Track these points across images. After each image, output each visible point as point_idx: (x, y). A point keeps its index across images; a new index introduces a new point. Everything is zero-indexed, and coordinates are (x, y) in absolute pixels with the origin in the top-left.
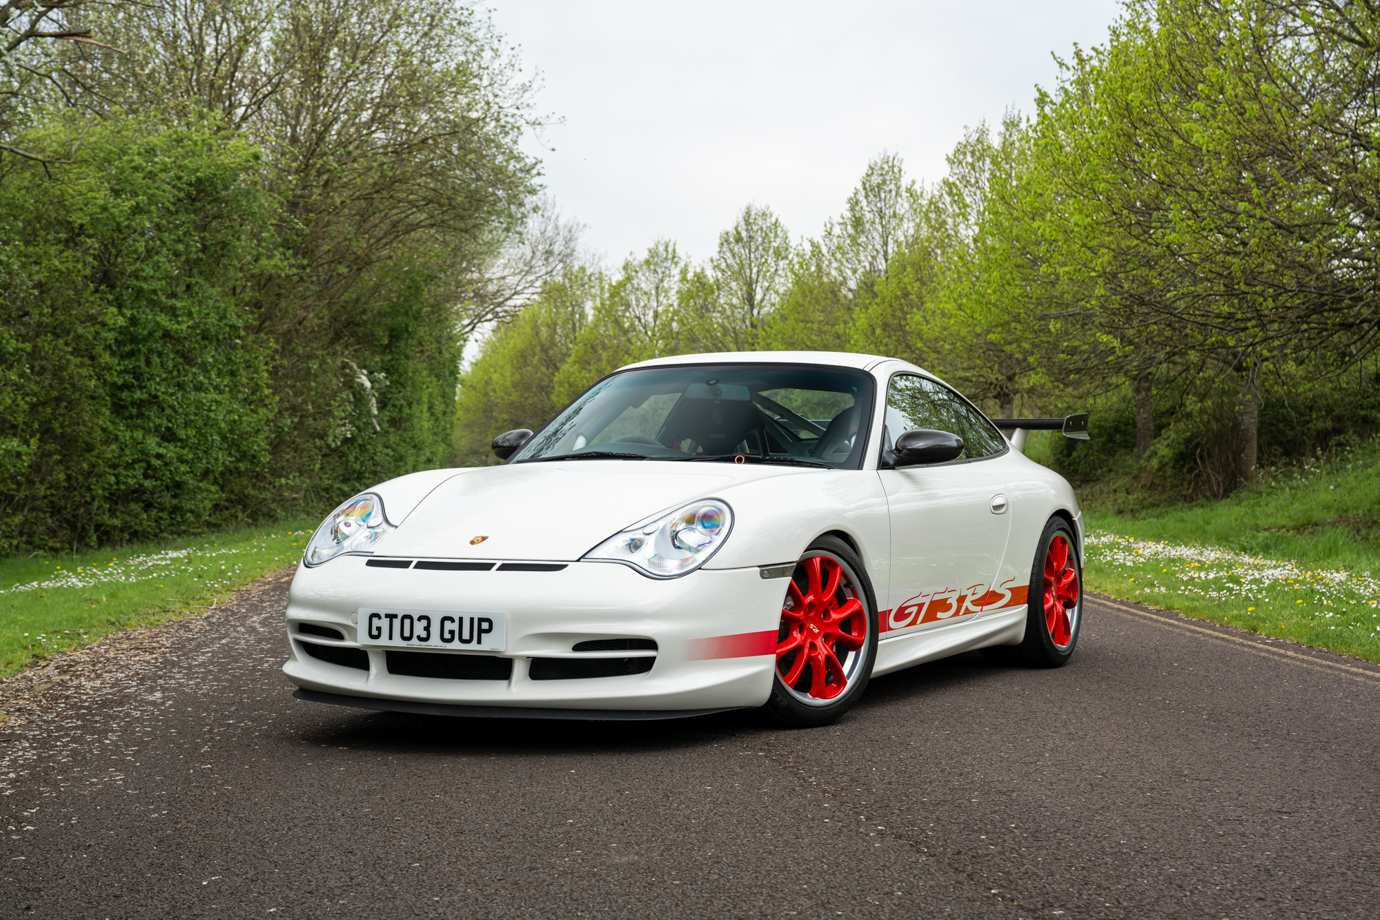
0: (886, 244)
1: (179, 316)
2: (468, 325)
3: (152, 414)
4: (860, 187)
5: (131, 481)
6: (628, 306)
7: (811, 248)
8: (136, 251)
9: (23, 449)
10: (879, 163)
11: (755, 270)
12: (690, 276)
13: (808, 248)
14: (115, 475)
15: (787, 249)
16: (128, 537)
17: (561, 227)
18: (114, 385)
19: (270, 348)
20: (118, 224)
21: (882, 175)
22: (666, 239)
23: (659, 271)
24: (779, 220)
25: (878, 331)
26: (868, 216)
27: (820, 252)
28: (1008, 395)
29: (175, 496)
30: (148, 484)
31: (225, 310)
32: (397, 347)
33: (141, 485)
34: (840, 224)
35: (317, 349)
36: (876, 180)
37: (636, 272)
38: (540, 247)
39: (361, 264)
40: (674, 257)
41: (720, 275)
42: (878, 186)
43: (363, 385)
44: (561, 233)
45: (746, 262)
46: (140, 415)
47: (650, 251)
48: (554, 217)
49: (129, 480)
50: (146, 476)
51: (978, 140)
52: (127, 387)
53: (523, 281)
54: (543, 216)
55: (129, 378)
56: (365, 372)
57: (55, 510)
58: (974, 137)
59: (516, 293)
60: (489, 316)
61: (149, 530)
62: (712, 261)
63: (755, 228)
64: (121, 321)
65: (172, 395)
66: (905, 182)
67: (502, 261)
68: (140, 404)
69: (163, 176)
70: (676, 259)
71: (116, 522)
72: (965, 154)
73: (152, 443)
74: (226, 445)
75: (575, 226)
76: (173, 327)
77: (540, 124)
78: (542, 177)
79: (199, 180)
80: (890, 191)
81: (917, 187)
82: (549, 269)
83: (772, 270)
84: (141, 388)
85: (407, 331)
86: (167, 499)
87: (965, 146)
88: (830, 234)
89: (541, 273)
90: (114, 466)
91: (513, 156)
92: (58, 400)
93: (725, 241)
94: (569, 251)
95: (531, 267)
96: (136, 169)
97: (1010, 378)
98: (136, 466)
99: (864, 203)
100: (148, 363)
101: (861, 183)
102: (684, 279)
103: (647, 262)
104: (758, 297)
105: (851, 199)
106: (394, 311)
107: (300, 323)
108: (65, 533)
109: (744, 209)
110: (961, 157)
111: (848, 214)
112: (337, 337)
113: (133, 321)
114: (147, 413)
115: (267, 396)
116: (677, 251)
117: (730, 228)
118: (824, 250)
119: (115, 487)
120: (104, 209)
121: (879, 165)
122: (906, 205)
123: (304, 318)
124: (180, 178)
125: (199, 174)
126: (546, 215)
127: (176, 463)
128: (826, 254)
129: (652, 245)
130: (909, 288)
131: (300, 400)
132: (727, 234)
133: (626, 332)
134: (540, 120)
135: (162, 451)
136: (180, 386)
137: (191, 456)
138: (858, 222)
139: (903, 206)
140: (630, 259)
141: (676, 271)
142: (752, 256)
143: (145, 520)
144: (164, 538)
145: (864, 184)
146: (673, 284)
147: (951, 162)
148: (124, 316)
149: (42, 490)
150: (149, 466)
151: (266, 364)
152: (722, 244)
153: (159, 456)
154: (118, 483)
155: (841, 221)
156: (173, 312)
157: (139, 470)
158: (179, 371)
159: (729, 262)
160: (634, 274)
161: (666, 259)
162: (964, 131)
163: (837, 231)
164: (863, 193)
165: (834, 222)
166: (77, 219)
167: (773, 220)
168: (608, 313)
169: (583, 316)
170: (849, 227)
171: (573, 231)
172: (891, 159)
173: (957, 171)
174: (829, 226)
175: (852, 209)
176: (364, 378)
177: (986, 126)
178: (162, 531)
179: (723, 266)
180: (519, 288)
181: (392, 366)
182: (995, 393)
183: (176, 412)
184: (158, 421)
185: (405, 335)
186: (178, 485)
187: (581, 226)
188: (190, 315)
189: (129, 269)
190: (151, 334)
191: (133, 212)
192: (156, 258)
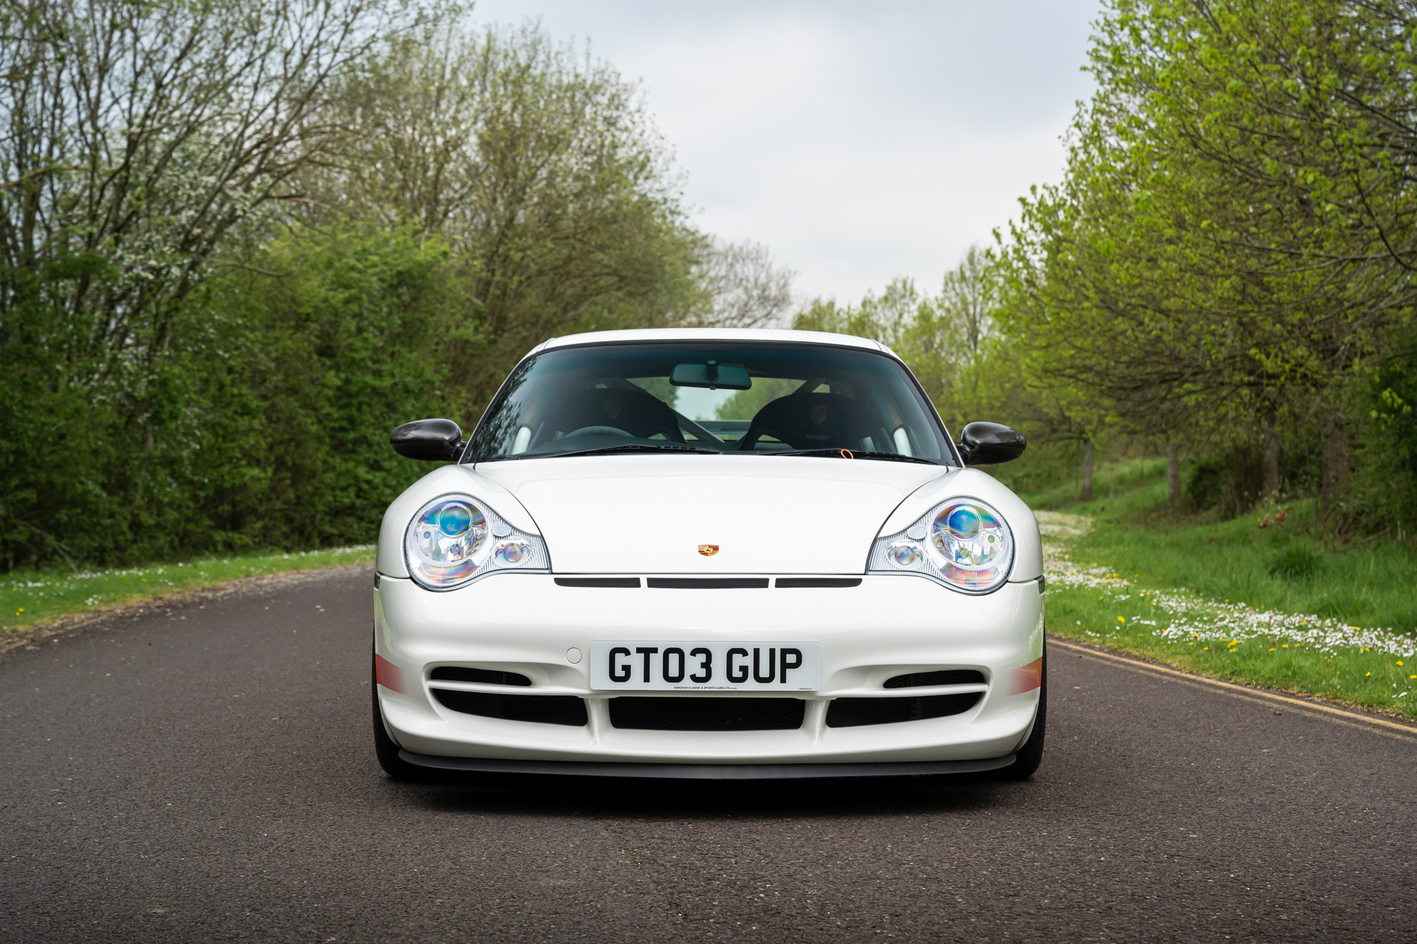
18: (333, 429)
30: (359, 503)
33: (353, 504)
41: (944, 314)
46: (354, 451)
50: (357, 497)
52: (343, 429)
55: (345, 424)
57: (289, 520)
71: (335, 531)
73: (362, 472)
76: (377, 383)
90: (333, 489)
92: (290, 440)
108: (295, 537)
113: (347, 381)
119: (333, 504)
125: (400, 268)
135: (370, 477)
148: (339, 378)
150: (362, 490)
153: (367, 482)
154: (336, 502)
156: (377, 374)
157: (352, 494)
188: (393, 375)
189: (344, 344)
190: (361, 391)
191: (347, 301)
192: (365, 335)
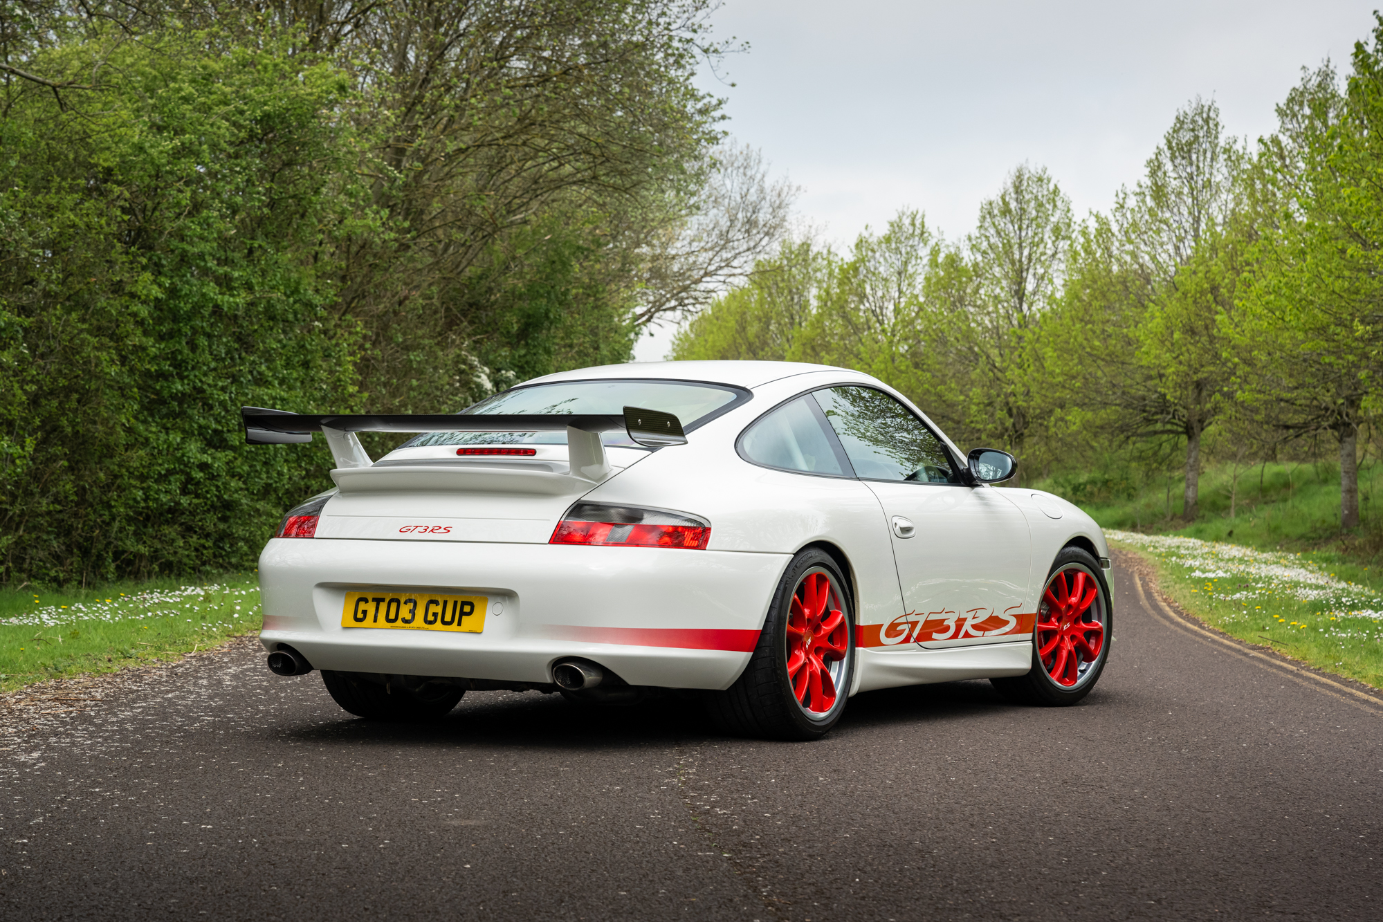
0: (1197, 220)
1: (235, 288)
2: (642, 315)
3: (195, 412)
4: (1163, 144)
5: (164, 498)
6: (862, 297)
7: (1096, 225)
8: (178, 204)
9: (16, 450)
10: (1191, 114)
11: (1026, 252)
12: (941, 258)
13: (1093, 225)
14: (142, 489)
15: (1069, 226)
16: (157, 569)
17: (768, 190)
18: (148, 373)
19: (357, 333)
20: (158, 168)
21: (1193, 130)
22: (913, 208)
23: (903, 251)
24: (1059, 186)
25: (1177, 335)
26: (1174, 184)
27: (1110, 230)
28: (1349, 424)
29: (224, 519)
30: (184, 501)
31: (298, 283)
32: (534, 339)
33: (178, 503)
34: (1136, 194)
35: (423, 337)
36: (1186, 136)
37: (873, 251)
38: (740, 216)
39: (488, 230)
40: (922, 233)
41: (979, 258)
42: (1190, 144)
43: (482, 385)
44: (768, 198)
45: (1015, 241)
46: (182, 414)
47: (892, 225)
48: (759, 176)
49: (162, 496)
50: (184, 492)
51: (1319, 85)
52: (161, 375)
53: (717, 259)
54: (745, 174)
55: (166, 366)
56: (487, 370)
57: (64, 531)
58: (1315, 81)
59: (706, 274)
60: (673, 303)
61: (185, 560)
62: (970, 239)
63: (1027, 197)
64: (156, 292)
65: (223, 389)
66: (1222, 141)
67: (689, 232)
68: (181, 398)
69: (223, 109)
70: (926, 235)
71: (143, 549)
72: (1301, 105)
73: (193, 450)
74: (293, 456)
75: (786, 189)
76: (226, 300)
77: (716, 51)
78: (727, 121)
79: (267, 116)
80: (1205, 152)
81: (1238, 147)
82: (752, 244)
83: (1050, 252)
84: (182, 378)
85: (547, 317)
86: (211, 522)
87: (1302, 93)
88: (1122, 207)
89: (741, 249)
90: (143, 478)
91: (692, 95)
92: (68, 390)
93: (987, 212)
94: (777, 221)
95: (728, 241)
96: (186, 100)
97: (1353, 402)
98: (172, 479)
99: (1169, 166)
100: (193, 347)
101: (1165, 141)
102: (934, 263)
103: (888, 240)
104: (1030, 286)
105: (1151, 161)
106: (533, 291)
107: (400, 303)
108: (75, 560)
109: (1014, 172)
110: (1296, 108)
111: (1147, 182)
112: (451, 324)
113: (173, 292)
114: (189, 411)
115: (351, 395)
116: (926, 225)
117: (995, 196)
118: (1115, 228)
119: (143, 504)
120: (140, 149)
121: (1190, 117)
122: (1224, 170)
123: (406, 298)
124: (242, 112)
125: (266, 108)
126: (749, 173)
127: (225, 477)
128: (1117, 233)
129: (894, 217)
130: (1218, 279)
131: (397, 402)
132: (991, 204)
133: (857, 330)
134: (716, 46)
135: (207, 458)
136: (235, 379)
137: (246, 468)
138: (1159, 192)
139: (1221, 174)
140: (865, 234)
141: (924, 252)
142: (1023, 234)
143: (181, 547)
144: (208, 573)
145: (1169, 142)
146: (920, 271)
147: (1281, 112)
148: (160, 286)
149: (44, 505)
150: (190, 479)
151: (352, 354)
152: (984, 218)
153: (203, 467)
154: (146, 499)
155: (1138, 190)
156: (225, 283)
157: (175, 486)
158: (232, 359)
159: (992, 240)
160: (870, 253)
161: (913, 235)
162: (1302, 74)
163: (1132, 202)
164: (1168, 153)
165: (1128, 192)
166: (104, 160)
167: (1051, 187)
168: (836, 306)
169: (804, 306)
170: (1148, 199)
171: (783, 195)
172: (1206, 109)
173: (1290, 126)
174: (1121, 196)
175: (1153, 174)
176: (484, 377)
177: (1331, 67)
178: (204, 564)
179: (985, 245)
180: (712, 268)
181: (527, 362)
182: (1331, 420)
183: (227, 411)
184: (202, 421)
185: (546, 324)
186: (228, 506)
187: (794, 189)
188: (249, 287)
189: (169, 227)
190: (196, 310)
191: (178, 154)
192: (205, 213)
